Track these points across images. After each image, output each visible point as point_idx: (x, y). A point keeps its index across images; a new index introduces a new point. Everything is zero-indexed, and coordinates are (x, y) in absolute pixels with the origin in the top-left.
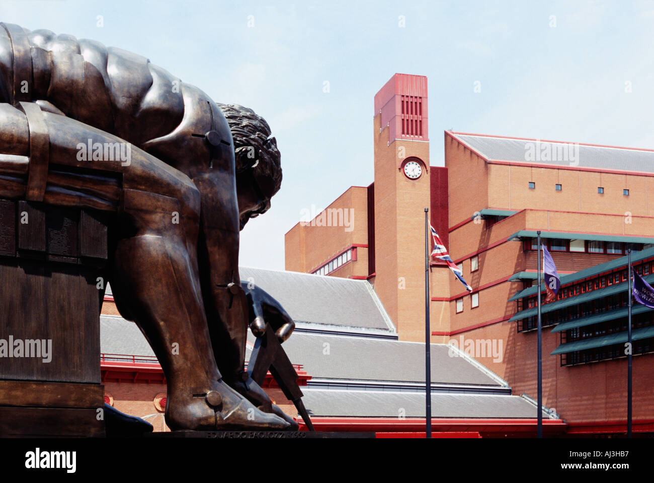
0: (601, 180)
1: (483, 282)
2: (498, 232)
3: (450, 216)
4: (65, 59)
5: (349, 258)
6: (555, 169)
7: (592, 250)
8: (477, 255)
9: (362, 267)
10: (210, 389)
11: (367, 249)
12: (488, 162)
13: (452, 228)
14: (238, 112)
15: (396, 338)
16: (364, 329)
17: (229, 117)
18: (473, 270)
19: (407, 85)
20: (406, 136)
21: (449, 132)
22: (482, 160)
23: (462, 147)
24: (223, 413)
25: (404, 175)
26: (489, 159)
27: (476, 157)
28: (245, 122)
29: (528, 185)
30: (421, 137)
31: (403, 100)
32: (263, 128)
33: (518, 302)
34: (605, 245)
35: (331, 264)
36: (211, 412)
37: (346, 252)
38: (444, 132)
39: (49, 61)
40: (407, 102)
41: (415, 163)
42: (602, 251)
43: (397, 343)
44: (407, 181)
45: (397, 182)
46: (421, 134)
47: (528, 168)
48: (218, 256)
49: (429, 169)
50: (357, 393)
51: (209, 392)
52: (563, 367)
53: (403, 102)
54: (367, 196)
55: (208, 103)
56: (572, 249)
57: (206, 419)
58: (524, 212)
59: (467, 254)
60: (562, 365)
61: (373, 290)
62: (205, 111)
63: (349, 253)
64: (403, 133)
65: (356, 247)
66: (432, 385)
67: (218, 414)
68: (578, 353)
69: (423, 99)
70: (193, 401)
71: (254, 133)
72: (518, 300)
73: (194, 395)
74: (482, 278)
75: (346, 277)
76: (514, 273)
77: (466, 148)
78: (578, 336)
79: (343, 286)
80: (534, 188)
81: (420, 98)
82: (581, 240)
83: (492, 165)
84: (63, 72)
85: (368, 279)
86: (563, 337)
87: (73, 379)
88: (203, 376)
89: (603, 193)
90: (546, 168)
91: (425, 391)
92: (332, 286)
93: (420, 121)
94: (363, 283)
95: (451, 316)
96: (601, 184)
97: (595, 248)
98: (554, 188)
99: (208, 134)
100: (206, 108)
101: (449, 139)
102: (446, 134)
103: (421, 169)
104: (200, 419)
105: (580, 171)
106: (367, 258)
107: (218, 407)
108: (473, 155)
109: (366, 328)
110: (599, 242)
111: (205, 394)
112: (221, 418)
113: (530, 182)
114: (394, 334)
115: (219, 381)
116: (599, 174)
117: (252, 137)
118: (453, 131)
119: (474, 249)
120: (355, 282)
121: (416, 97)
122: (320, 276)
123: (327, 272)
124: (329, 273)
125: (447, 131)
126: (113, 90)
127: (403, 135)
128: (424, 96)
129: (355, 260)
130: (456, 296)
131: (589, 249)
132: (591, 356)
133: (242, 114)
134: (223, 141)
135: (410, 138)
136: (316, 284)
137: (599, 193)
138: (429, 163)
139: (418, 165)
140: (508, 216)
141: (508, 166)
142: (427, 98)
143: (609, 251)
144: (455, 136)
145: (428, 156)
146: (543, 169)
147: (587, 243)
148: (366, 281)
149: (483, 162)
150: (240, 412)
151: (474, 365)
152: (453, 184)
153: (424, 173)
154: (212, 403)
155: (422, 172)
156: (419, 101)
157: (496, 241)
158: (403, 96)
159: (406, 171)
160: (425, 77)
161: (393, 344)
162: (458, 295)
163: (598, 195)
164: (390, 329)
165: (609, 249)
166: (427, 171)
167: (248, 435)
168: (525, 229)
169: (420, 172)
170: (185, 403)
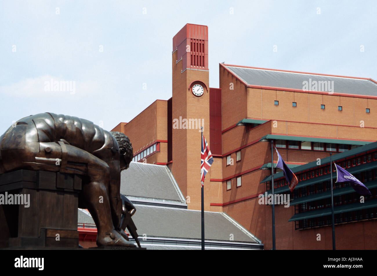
0: (323, 100)
1: (244, 169)
2: (254, 135)
3: (223, 122)
4: (70, 126)
5: (155, 150)
6: (292, 92)
7: (316, 149)
8: (240, 150)
9: (163, 157)
10: (111, 233)
11: (167, 143)
12: (247, 86)
13: (224, 131)
14: (119, 135)
15: (186, 207)
16: (164, 201)
17: (117, 138)
18: (237, 160)
19: (195, 32)
20: (193, 67)
21: (222, 65)
22: (244, 85)
23: (230, 76)
24: (115, 241)
25: (192, 93)
26: (248, 84)
27: (240, 83)
28: (122, 139)
29: (274, 103)
30: (203, 67)
31: (192, 42)
32: (127, 141)
33: (267, 184)
34: (325, 145)
35: (142, 153)
36: (111, 240)
37: (153, 145)
38: (219, 65)
39: (65, 127)
40: (194, 43)
41: (199, 85)
42: (322, 149)
43: (186, 211)
44: (194, 98)
45: (187, 98)
46: (204, 66)
47: (273, 91)
48: (114, 187)
49: (209, 90)
50: (159, 246)
51: (111, 234)
52: (296, 230)
53: (192, 43)
54: (167, 107)
55: (112, 137)
56: (303, 148)
57: (110, 242)
58: (270, 122)
59: (234, 149)
60: (296, 229)
61: (171, 173)
62: (111, 141)
63: (155, 146)
64: (192, 64)
65: (159, 142)
66: (205, 241)
67: (114, 241)
68: (307, 220)
69: (206, 42)
70: (106, 236)
71: (125, 143)
72: (267, 182)
73: (107, 235)
74: (244, 166)
75: (152, 164)
76: (264, 164)
77: (233, 76)
78: (306, 208)
79: (150, 170)
80: (278, 105)
81: (203, 41)
82: (309, 142)
83: (250, 89)
84: (70, 131)
85: (167, 165)
86: (296, 209)
87: (70, 229)
88: (109, 228)
89: (325, 109)
90: (286, 91)
91: (201, 245)
92: (143, 169)
93: (203, 57)
94: (164, 167)
95: (223, 192)
96: (323, 103)
97: (318, 147)
98: (291, 105)
99: (112, 148)
100: (111, 139)
101: (222, 69)
102: (221, 66)
103: (203, 90)
104: (108, 243)
105: (309, 93)
106: (167, 150)
107: (114, 238)
108: (238, 81)
109: (166, 200)
110: (321, 143)
111: (110, 234)
112: (115, 242)
113: (275, 101)
114: (185, 205)
115: (114, 230)
116: (322, 95)
117: (124, 144)
118: (225, 63)
119: (238, 146)
120: (158, 167)
121: (200, 40)
122: (135, 162)
123: (139, 159)
124: (141, 160)
125: (221, 63)
126: (84, 135)
127: (192, 66)
128: (206, 39)
129: (158, 151)
130: (226, 178)
131: (314, 148)
132: (315, 223)
133: (121, 136)
134: (116, 150)
135: (196, 68)
136: (132, 168)
137: (321, 109)
138: (209, 85)
139: (201, 87)
140: (260, 124)
141: (261, 89)
142: (207, 41)
143: (328, 149)
144: (226, 67)
145: (208, 81)
146: (284, 92)
147: (313, 144)
148: (166, 166)
149: (244, 86)
150: (121, 240)
151: (238, 227)
152: (225, 100)
153: (206, 92)
154: (112, 237)
155: (204, 92)
156: (202, 43)
157: (252, 141)
158: (192, 39)
159: (193, 91)
160: (207, 26)
161: (183, 211)
162: (228, 178)
163: (321, 110)
164: (182, 201)
165: (328, 148)
166: (207, 91)
167: (123, 249)
168: (271, 134)
169: (203, 92)
170: (104, 237)
